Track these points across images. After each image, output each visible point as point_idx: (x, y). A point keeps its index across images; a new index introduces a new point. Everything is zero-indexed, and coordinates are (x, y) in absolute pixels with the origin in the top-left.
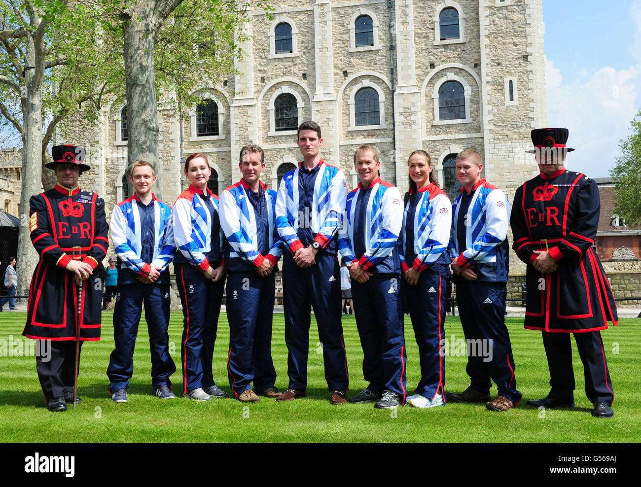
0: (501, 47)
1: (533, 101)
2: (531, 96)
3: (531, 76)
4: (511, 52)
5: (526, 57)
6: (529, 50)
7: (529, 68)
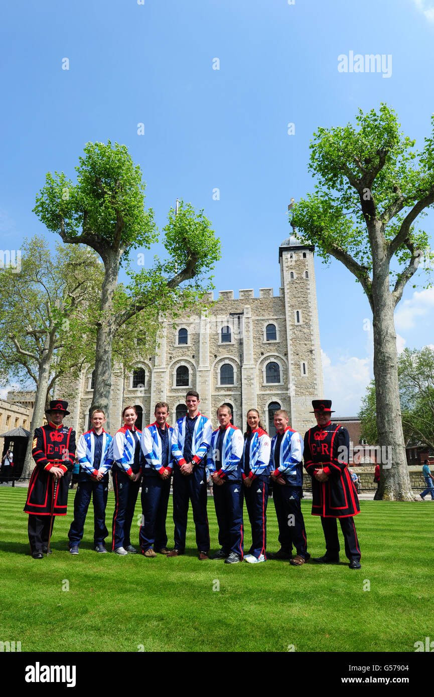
0: (298, 346)
1: (316, 374)
2: (315, 372)
3: (314, 361)
4: (304, 349)
5: (311, 351)
6: (313, 348)
7: (313, 357)
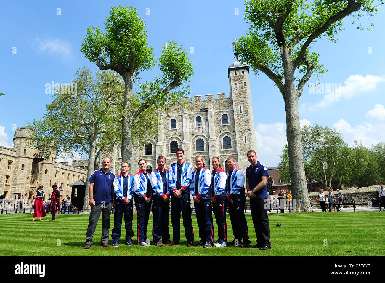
0: (241, 126)
1: (252, 143)
2: (252, 141)
4: (244, 128)
5: (249, 129)
6: (250, 127)
7: (250, 133)
